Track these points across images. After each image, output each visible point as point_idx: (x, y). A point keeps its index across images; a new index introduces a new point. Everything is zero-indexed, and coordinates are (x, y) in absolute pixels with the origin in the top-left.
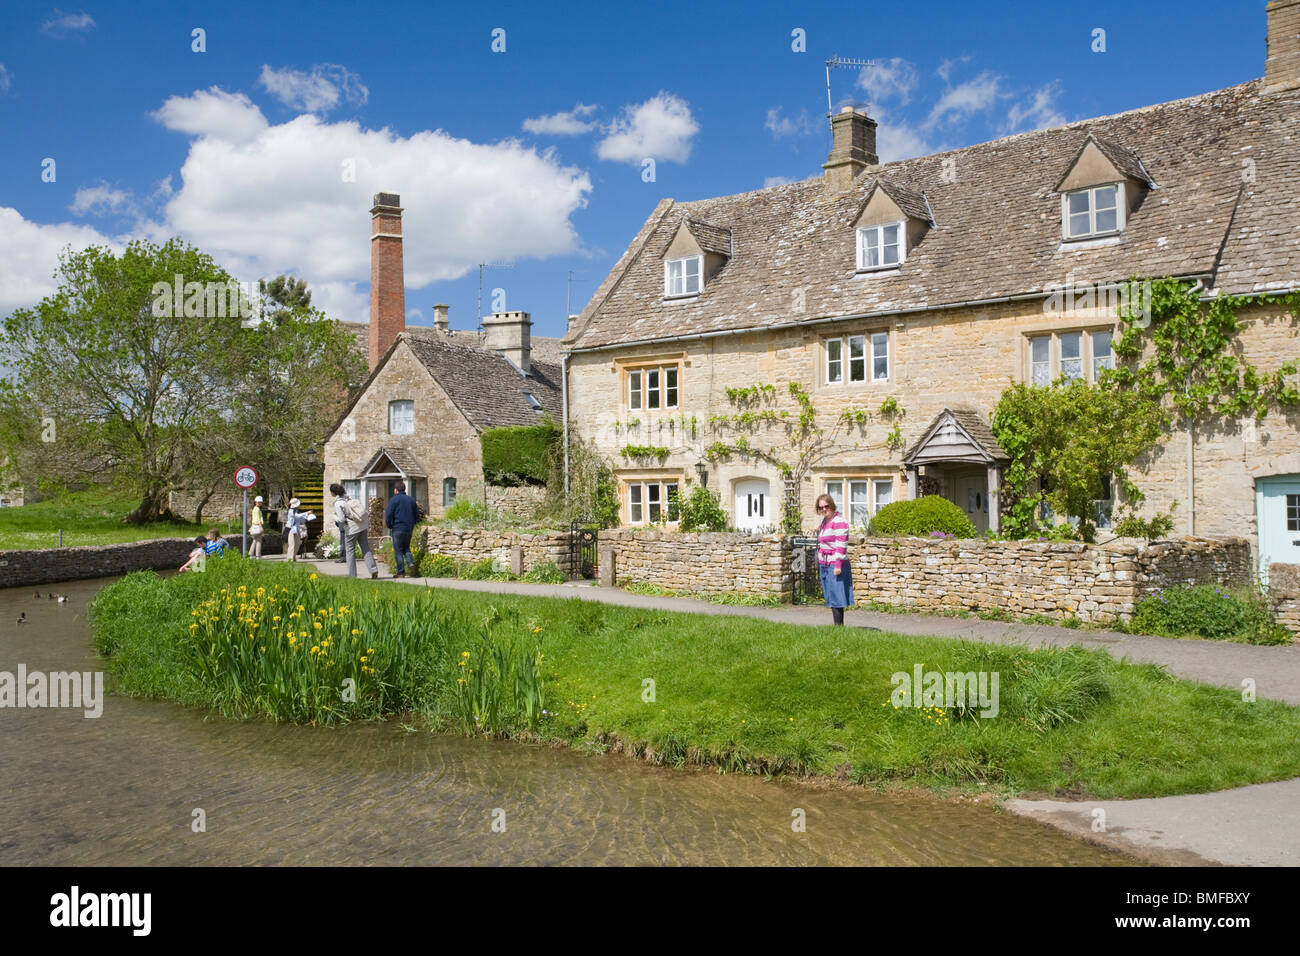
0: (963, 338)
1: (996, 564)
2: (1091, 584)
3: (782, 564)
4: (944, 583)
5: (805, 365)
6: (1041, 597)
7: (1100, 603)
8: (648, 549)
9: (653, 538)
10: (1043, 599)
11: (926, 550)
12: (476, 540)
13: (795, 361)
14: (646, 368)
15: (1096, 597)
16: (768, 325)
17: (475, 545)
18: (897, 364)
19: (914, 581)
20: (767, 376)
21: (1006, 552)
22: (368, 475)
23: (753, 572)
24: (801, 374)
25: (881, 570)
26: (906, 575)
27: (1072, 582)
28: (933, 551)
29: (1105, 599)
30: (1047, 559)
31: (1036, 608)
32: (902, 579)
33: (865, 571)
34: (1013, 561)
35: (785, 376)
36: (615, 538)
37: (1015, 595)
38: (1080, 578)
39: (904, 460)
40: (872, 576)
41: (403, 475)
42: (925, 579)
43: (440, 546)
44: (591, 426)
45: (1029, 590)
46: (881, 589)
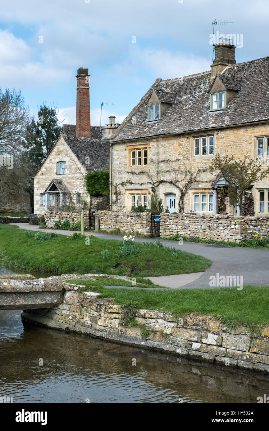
0: (236, 138)
1: (204, 223)
2: (229, 229)
3: (147, 223)
4: (190, 230)
5: (187, 148)
6: (216, 234)
7: (232, 236)
8: (109, 218)
9: (110, 214)
10: (216, 235)
11: (185, 218)
12: (60, 215)
13: (184, 147)
14: (137, 149)
15: (230, 234)
16: (175, 133)
17: (60, 217)
18: (216, 148)
19: (182, 229)
20: (175, 153)
21: (207, 218)
22: (47, 191)
23: (138, 226)
24: (186, 152)
25: (173, 225)
26: (180, 227)
27: (224, 229)
28: (187, 218)
29: (232, 234)
30: (218, 220)
31: (214, 238)
32: (179, 228)
33: (169, 225)
34: (208, 221)
35: (181, 153)
36: (100, 214)
37: (209, 233)
38: (226, 227)
39: (211, 186)
40: (170, 227)
41: (60, 191)
42: (185, 228)
43: (49, 218)
44: (119, 172)
45: (213, 232)
46: (173, 232)
